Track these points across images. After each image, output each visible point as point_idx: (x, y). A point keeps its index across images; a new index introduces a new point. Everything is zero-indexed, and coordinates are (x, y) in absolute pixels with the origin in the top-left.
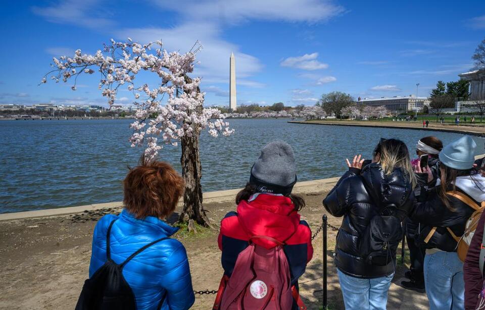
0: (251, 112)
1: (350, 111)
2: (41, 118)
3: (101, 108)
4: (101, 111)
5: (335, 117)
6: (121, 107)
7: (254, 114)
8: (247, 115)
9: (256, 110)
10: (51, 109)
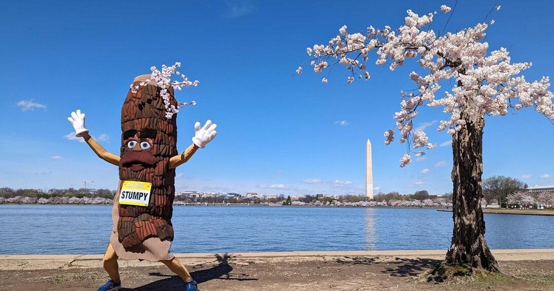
0: (390, 201)
1: (520, 199)
2: (185, 204)
3: (238, 195)
4: (237, 199)
5: (498, 206)
6: (256, 194)
7: (393, 203)
8: (386, 203)
9: (396, 198)
10: (194, 196)
